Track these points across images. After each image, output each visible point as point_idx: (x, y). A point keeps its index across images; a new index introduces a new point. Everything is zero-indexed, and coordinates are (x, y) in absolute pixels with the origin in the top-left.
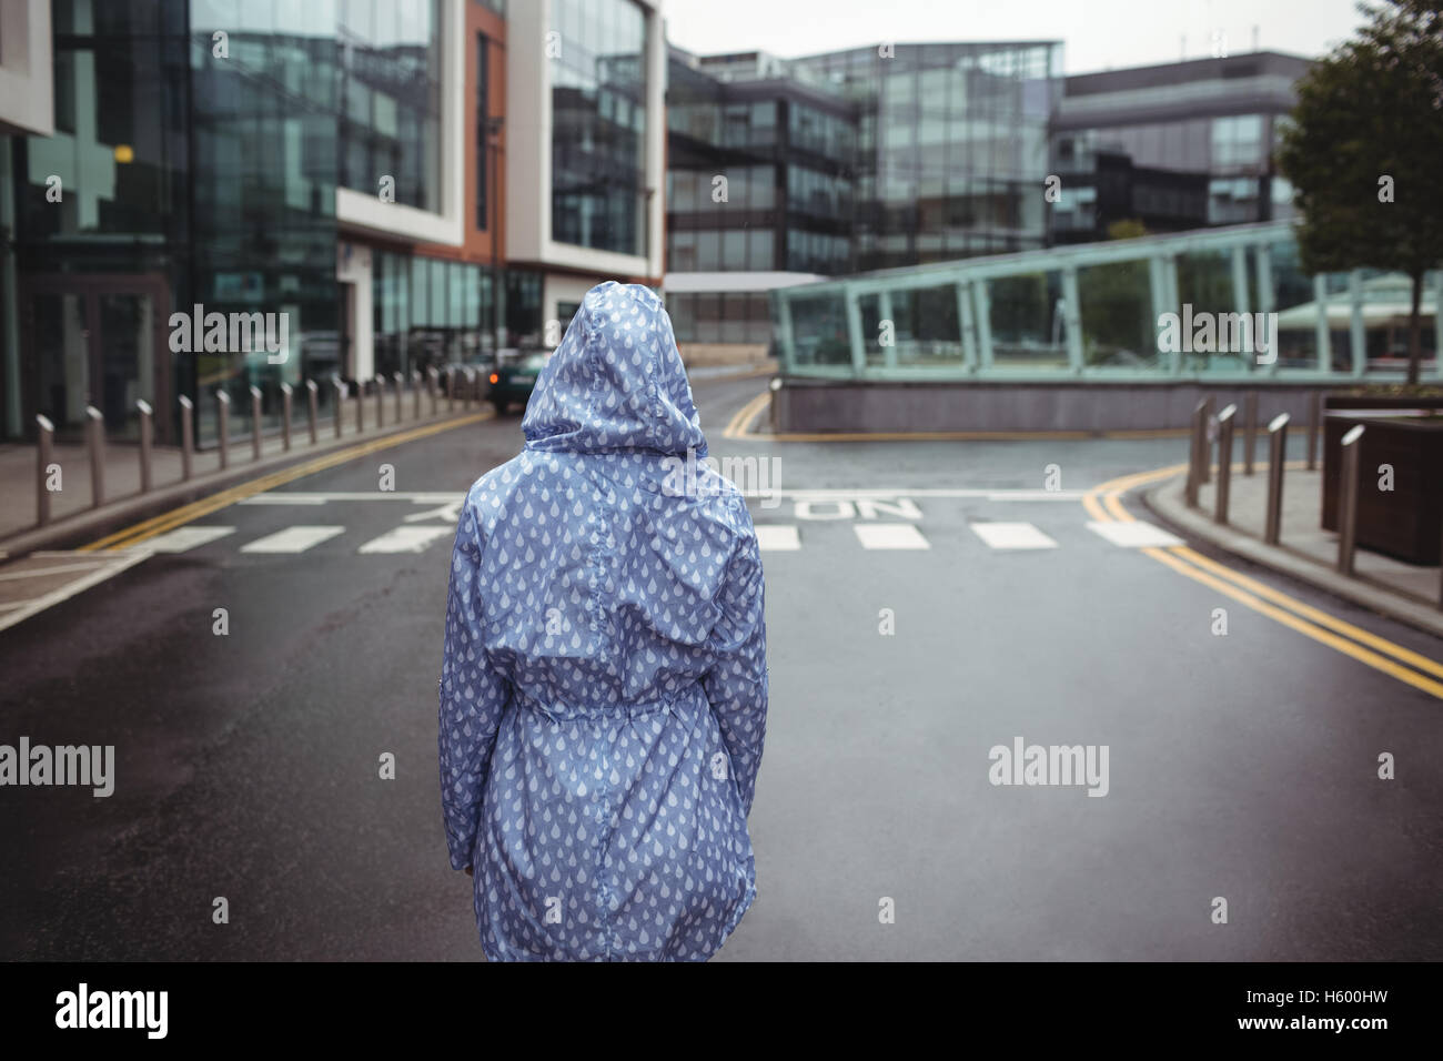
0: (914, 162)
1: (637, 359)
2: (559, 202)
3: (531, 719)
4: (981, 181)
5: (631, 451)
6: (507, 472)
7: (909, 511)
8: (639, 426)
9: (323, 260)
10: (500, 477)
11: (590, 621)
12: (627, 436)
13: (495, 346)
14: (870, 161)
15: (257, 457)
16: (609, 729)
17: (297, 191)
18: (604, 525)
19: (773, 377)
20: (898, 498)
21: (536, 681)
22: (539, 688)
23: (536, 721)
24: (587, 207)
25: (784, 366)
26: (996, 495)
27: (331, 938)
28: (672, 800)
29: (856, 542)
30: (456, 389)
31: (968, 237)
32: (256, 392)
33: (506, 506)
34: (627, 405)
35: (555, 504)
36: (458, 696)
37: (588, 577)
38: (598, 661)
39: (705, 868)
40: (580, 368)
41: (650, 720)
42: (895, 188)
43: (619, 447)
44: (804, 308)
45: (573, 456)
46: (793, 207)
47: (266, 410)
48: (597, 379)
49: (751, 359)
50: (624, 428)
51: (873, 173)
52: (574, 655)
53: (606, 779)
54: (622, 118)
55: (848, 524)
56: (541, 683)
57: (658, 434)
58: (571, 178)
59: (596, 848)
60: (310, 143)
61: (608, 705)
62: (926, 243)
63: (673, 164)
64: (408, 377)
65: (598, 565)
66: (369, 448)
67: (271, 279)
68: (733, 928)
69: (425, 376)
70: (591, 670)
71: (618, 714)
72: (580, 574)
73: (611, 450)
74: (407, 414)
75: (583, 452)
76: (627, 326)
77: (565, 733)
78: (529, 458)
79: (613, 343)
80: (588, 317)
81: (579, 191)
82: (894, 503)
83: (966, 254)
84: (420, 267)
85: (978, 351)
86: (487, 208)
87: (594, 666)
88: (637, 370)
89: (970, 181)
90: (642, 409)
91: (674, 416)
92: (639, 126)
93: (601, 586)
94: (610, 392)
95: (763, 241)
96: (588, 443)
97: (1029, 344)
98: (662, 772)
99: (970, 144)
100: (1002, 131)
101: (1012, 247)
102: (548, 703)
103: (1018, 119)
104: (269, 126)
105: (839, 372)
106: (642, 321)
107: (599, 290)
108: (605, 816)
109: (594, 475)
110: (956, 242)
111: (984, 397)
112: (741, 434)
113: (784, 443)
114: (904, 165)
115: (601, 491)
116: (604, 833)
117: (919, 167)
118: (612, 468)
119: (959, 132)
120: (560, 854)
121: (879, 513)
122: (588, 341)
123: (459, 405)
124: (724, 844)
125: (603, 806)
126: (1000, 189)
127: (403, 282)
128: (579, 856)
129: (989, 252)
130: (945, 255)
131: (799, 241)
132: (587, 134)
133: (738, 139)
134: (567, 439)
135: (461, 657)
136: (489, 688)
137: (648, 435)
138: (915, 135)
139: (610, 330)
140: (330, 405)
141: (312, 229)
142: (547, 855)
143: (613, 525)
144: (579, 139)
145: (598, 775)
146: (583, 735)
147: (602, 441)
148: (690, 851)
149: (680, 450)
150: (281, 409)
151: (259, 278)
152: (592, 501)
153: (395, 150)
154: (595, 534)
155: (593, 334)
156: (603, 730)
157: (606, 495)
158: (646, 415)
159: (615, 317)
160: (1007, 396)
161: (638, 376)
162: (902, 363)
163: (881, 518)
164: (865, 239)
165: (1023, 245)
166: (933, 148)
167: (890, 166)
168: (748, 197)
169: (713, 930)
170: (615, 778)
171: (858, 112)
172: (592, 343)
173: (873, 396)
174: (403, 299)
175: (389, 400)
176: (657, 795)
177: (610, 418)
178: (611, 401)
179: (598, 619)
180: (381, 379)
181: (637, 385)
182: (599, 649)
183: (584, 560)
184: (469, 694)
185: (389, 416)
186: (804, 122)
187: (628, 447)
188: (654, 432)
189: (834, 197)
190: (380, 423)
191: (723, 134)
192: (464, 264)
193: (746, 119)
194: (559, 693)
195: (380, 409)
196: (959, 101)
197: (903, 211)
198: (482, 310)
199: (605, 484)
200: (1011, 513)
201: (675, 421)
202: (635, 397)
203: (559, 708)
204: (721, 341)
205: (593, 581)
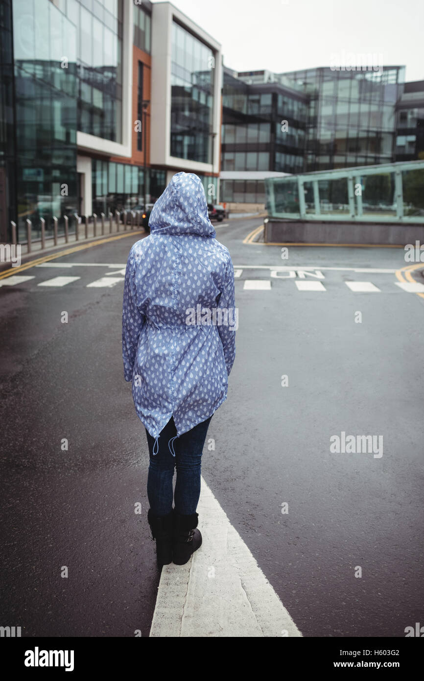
0: (333, 122)
1: (191, 201)
2: (174, 138)
3: (151, 329)
4: (364, 131)
5: (189, 235)
6: (145, 242)
7: (320, 276)
8: (191, 225)
9: (70, 163)
10: (142, 244)
11: (172, 294)
12: (187, 229)
13: (145, 202)
14: (314, 122)
15: (43, 248)
16: (178, 333)
17: (59, 132)
18: (178, 261)
19: (265, 218)
20: (315, 270)
21: (153, 315)
22: (154, 317)
23: (153, 330)
24: (187, 141)
25: (271, 213)
26: (357, 270)
27: (77, 425)
28: (198, 359)
29: (296, 288)
30: (127, 221)
31: (357, 157)
32: (43, 220)
33: (145, 255)
34: (187, 217)
35: (161, 253)
36: (128, 321)
37: (172, 279)
38: (173, 309)
39: (208, 384)
40: (170, 203)
41: (193, 331)
42: (325, 134)
43: (184, 233)
44: (280, 187)
45: (168, 236)
46: (278, 142)
47: (46, 229)
48: (176, 208)
49: (258, 210)
50: (186, 225)
51: (315, 127)
52: (165, 306)
53: (175, 349)
54: (203, 101)
55: (292, 280)
56: (155, 315)
57: (198, 228)
58: (179, 127)
59: (170, 373)
60: (65, 110)
61: (178, 325)
62: (338, 159)
63: (225, 122)
64: (107, 215)
65: (176, 275)
66: (90, 245)
67: (48, 171)
68: (217, 408)
69: (114, 215)
70: (171, 312)
71: (181, 328)
72: (169, 278)
73: (182, 234)
74: (107, 231)
75: (171, 234)
76: (188, 188)
77: (163, 333)
78: (152, 237)
79: (182, 195)
80: (174, 185)
81: (183, 133)
82: (314, 272)
83: (355, 165)
84: (112, 166)
85: (356, 208)
86: (142, 141)
87: (172, 310)
88: (191, 205)
89: (359, 131)
90: (192, 219)
91: (204, 222)
92: (210, 105)
93: (176, 282)
94: (180, 213)
95: (264, 157)
96: (173, 231)
97: (382, 206)
98: (196, 349)
99: (359, 114)
100: (374, 108)
101: (377, 162)
102: (157, 323)
103: (382, 103)
104: (46, 103)
105: (294, 216)
106: (193, 187)
107: (178, 175)
108: (174, 362)
109: (175, 243)
110: (351, 159)
111: (358, 229)
112: (250, 242)
113: (269, 246)
114: (329, 124)
115: (177, 249)
116: (173, 368)
117: (336, 125)
118: (181, 240)
119: (354, 108)
120: (158, 374)
121: (306, 276)
122: (173, 194)
123: (129, 227)
124: (216, 377)
125: (173, 358)
126: (372, 135)
127: (105, 173)
128: (163, 375)
129: (366, 164)
130: (346, 165)
131: (280, 158)
132: (187, 107)
133: (255, 111)
134: (165, 229)
135: (129, 308)
136: (138, 319)
137: (194, 229)
138: (334, 110)
139: (181, 190)
140: (74, 227)
141: (66, 149)
142: (153, 374)
143: (181, 260)
144: (183, 110)
145: (172, 347)
146: (169, 334)
147: (178, 230)
148: (202, 377)
149: (206, 234)
150: (53, 228)
151: (42, 171)
152: (174, 252)
153: (102, 114)
154: (175, 264)
155: (175, 191)
156: (176, 333)
157: (179, 250)
158: (194, 221)
159: (183, 185)
160: (368, 228)
161: (191, 207)
162: (323, 212)
163: (307, 278)
164: (310, 157)
165: (381, 161)
166: (343, 116)
167: (323, 123)
168: (258, 138)
169: (210, 408)
170: (178, 349)
171: (309, 99)
172: (175, 194)
173: (308, 227)
174: (105, 181)
175: (99, 225)
176: (194, 357)
177: (180, 222)
178: (181, 216)
179: (174, 294)
180: (95, 216)
181: (191, 210)
182: (174, 304)
183: (171, 273)
184: (132, 321)
185: (99, 232)
186: (284, 103)
187: (187, 233)
188: (196, 227)
189: (297, 137)
190: (95, 235)
191: (247, 108)
192: (132, 166)
193: (258, 101)
194: (160, 319)
195: (95, 229)
196: (355, 94)
197: (328, 145)
198: (139, 186)
199: (179, 246)
200: (363, 278)
201: (204, 224)
202: (190, 215)
203: (161, 325)
204: (245, 202)
205: (174, 280)
